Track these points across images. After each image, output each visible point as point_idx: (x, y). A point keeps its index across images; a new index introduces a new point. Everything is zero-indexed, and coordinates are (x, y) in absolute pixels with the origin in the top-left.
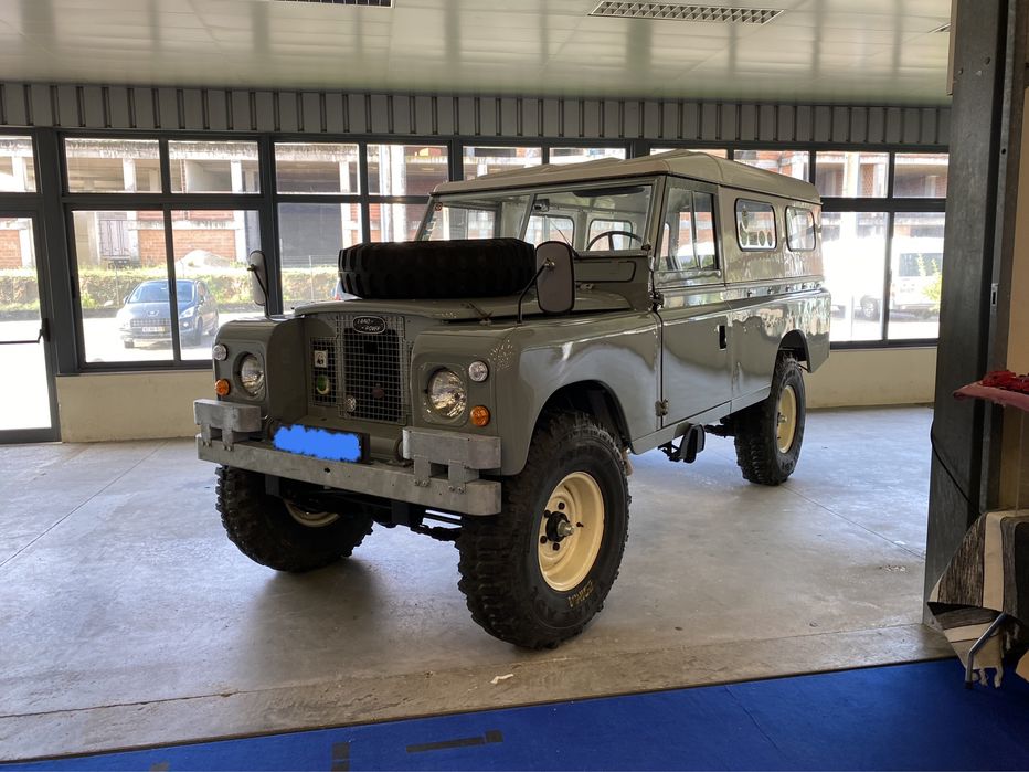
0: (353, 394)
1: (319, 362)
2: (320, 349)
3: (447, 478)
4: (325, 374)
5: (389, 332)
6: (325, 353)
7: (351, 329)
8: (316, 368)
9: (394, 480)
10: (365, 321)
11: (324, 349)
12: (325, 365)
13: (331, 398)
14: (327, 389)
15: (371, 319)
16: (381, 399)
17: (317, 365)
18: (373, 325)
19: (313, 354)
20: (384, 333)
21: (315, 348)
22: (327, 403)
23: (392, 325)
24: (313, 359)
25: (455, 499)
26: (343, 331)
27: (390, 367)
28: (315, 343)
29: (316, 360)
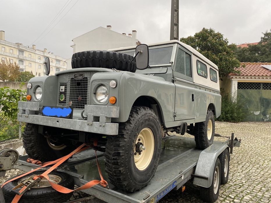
0: (71, 100)
1: (61, 90)
2: (62, 86)
3: (99, 121)
4: (63, 94)
5: (85, 78)
6: (64, 87)
7: (73, 78)
8: (60, 92)
9: (80, 124)
10: (78, 75)
11: (64, 85)
12: (63, 91)
13: (64, 102)
14: (63, 99)
15: (80, 74)
16: (80, 101)
17: (61, 91)
18: (80, 76)
19: (60, 87)
20: (83, 78)
21: (61, 85)
22: (63, 104)
23: (86, 75)
24: (60, 89)
25: (101, 129)
26: (70, 79)
27: (84, 90)
28: (61, 84)
29: (61, 89)
